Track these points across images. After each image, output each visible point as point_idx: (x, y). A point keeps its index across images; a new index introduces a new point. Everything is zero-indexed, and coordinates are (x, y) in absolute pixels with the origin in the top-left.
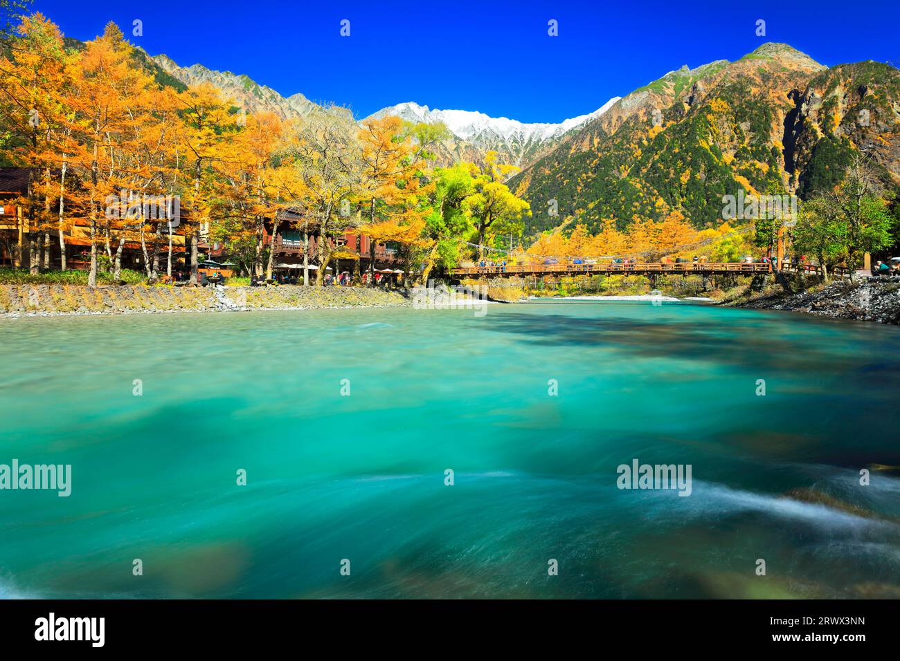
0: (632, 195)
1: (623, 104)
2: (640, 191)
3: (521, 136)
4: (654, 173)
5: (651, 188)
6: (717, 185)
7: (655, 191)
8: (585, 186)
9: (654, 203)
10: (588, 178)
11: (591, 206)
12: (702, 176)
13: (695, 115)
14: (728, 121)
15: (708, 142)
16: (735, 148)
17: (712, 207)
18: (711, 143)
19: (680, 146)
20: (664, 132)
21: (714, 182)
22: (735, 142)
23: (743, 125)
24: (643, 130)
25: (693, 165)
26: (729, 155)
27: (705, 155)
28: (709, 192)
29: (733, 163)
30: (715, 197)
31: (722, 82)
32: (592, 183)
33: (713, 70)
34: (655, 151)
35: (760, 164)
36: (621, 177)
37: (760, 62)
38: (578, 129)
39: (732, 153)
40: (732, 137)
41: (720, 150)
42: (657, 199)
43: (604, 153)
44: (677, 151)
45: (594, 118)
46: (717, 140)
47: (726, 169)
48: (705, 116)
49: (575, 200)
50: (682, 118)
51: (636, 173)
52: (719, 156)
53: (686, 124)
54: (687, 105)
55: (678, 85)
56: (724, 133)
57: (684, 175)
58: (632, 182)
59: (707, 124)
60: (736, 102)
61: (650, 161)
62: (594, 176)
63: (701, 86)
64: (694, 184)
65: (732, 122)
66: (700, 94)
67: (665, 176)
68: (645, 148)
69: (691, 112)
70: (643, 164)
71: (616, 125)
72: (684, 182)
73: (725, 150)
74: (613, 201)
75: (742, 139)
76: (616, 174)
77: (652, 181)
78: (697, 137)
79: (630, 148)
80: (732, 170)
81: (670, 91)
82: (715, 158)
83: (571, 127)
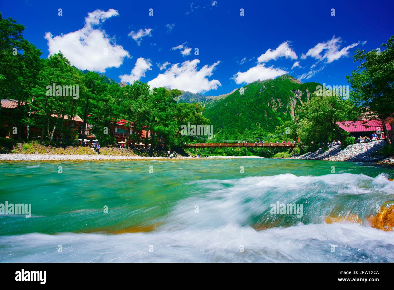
0: (243, 122)
1: (239, 91)
2: (245, 120)
3: (204, 100)
4: (250, 115)
5: (249, 120)
7: (251, 121)
8: (227, 118)
9: (250, 125)
10: (227, 115)
11: (229, 125)
12: (266, 116)
13: (263, 96)
14: (273, 98)
15: (267, 105)
16: (276, 107)
17: (270, 127)
18: (269, 105)
19: (258, 106)
20: (253, 101)
21: (270, 119)
22: (276, 106)
23: (278, 100)
24: (246, 100)
25: (263, 112)
26: (274, 110)
27: (267, 109)
28: (268, 122)
29: (276, 112)
30: (271, 123)
31: (271, 85)
32: (229, 117)
33: (268, 82)
34: (250, 107)
35: (284, 113)
36: (239, 115)
37: (282, 80)
38: (224, 98)
39: (276, 109)
40: (275, 104)
41: (271, 108)
42: (251, 123)
43: (233, 107)
44: (257, 107)
45: (229, 95)
46: (270, 104)
47: (274, 114)
48: (266, 96)
49: (223, 123)
50: (259, 96)
51: (244, 114)
52: (271, 110)
53: (260, 98)
54: (260, 92)
55: (257, 86)
56: (273, 102)
57: (260, 115)
58: (243, 117)
59: (267, 99)
60: (276, 92)
61: (249, 110)
62: (230, 115)
63: (264, 86)
64: (263, 119)
65: (275, 99)
66: (264, 89)
67: (254, 116)
68: (247, 106)
69: (262, 95)
70: (247, 111)
71: (237, 98)
72: (260, 118)
73: (273, 108)
74: (237, 124)
75: (278, 105)
76: (237, 114)
77: (249, 117)
78: (264, 103)
79: (242, 106)
80: (275, 114)
81: (254, 88)
82: (270, 110)
83: (221, 98)
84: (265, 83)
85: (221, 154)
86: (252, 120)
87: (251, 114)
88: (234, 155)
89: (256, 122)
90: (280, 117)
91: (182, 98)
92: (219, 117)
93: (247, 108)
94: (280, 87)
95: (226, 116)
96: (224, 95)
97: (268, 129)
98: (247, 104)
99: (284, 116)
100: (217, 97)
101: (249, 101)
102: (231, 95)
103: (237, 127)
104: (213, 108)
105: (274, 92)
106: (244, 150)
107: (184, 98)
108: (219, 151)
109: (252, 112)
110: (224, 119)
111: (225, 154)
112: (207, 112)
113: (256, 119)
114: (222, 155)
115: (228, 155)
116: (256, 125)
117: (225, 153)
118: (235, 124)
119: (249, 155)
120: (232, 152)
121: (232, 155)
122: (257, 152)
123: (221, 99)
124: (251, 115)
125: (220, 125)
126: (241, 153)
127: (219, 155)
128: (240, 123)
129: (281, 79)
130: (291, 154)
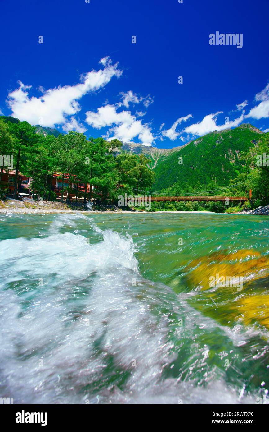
0: (198, 176)
1: (194, 143)
2: (200, 174)
3: (157, 153)
5: (205, 173)
6: (228, 173)
8: (181, 172)
9: (205, 179)
10: (182, 169)
11: (183, 179)
12: (223, 169)
13: (219, 148)
14: (231, 150)
15: (224, 157)
16: (234, 160)
17: (226, 181)
18: (226, 158)
19: (215, 158)
20: (209, 153)
21: (227, 172)
22: (234, 158)
23: (236, 152)
24: (201, 152)
25: (219, 165)
26: (232, 162)
27: (224, 162)
28: (225, 175)
29: (234, 165)
30: (228, 177)
31: (229, 136)
32: (183, 171)
33: (226, 132)
34: (206, 160)
35: (243, 166)
36: (194, 169)
37: (242, 130)
38: (178, 151)
39: (233, 161)
40: (233, 156)
41: (229, 160)
42: (207, 177)
43: (188, 160)
44: (213, 160)
45: (184, 147)
46: (228, 156)
47: (231, 167)
48: (223, 148)
49: (177, 177)
50: (215, 148)
51: (199, 167)
52: (229, 163)
53: (216, 150)
54: (217, 144)
55: (213, 137)
56: (230, 154)
57: (216, 169)
58: (198, 171)
59: (224, 151)
60: (234, 143)
61: (204, 163)
62: (184, 168)
63: (221, 137)
64: (220, 172)
65: (233, 150)
66: (221, 140)
67: (209, 169)
68: (202, 159)
69: (219, 146)
70: (202, 164)
71: (192, 150)
72: (217, 171)
73: (231, 160)
74: (191, 177)
75: (236, 156)
76: (192, 168)
77: (205, 171)
78: (221, 155)
79: (197, 158)
80: (233, 167)
81: (211, 139)
82: (227, 163)
83: (175, 150)
84: (223, 133)
85: (171, 208)
86: (207, 173)
87: (207, 166)
88: (184, 210)
89: (212, 176)
90: (238, 170)
91: (135, 152)
92: (172, 171)
93: (202, 161)
94: (239, 138)
95: (180, 170)
96: (178, 147)
97: (225, 183)
98: (202, 156)
99: (242, 169)
100: (171, 149)
101: (204, 153)
102: (186, 147)
103: (192, 181)
104: (167, 161)
105: (231, 143)
106: (195, 204)
107: (136, 151)
108: (169, 206)
109: (207, 165)
110: (177, 173)
111: (175, 209)
112: (160, 166)
113: (212, 172)
114: (173, 210)
115: (179, 210)
116: (212, 178)
117: (176, 207)
118: (189, 178)
119: (201, 210)
120: (182, 207)
121: (182, 210)
122: (208, 207)
123: (175, 152)
124: (207, 168)
125: (173, 178)
126: (192, 207)
127: (169, 210)
128: (195, 176)
129: (240, 129)
130: (242, 208)
